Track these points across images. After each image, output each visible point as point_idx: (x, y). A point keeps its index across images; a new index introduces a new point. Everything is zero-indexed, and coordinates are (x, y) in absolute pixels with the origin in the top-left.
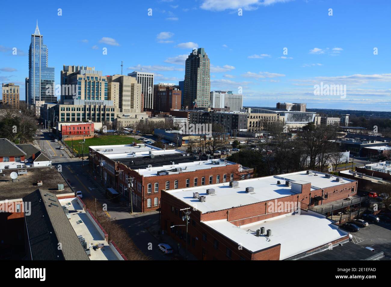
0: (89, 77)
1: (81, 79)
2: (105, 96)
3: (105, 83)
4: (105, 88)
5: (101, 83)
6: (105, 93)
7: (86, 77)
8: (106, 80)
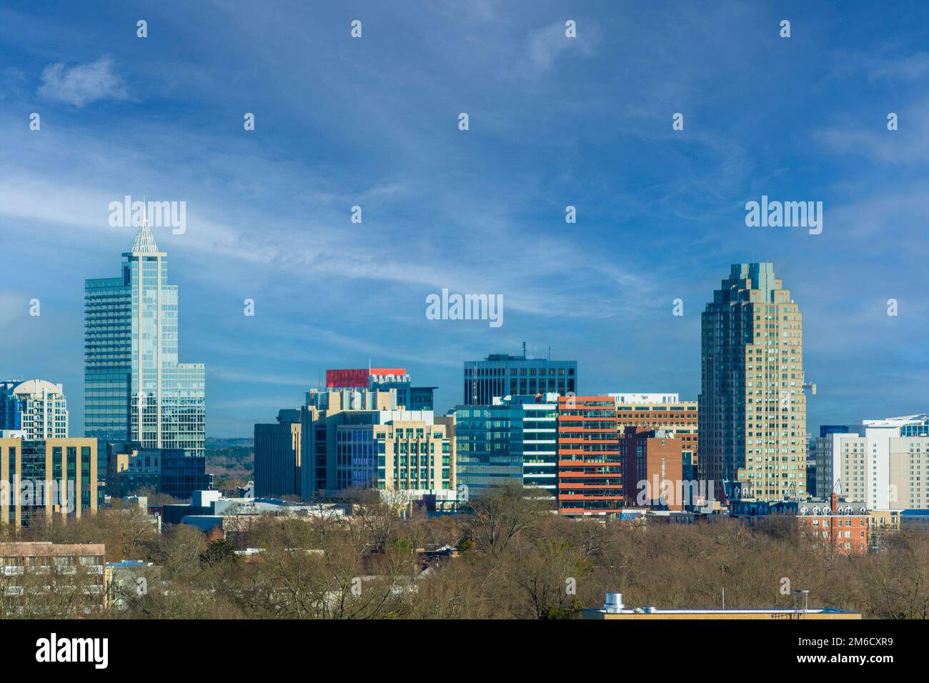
0: (402, 430)
1: (382, 436)
2: (443, 478)
3: (444, 444)
4: (444, 457)
5: (432, 444)
6: (444, 470)
7: (395, 431)
8: (444, 437)
